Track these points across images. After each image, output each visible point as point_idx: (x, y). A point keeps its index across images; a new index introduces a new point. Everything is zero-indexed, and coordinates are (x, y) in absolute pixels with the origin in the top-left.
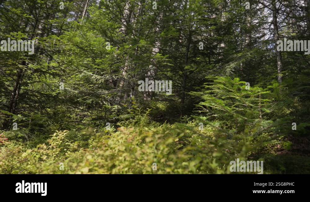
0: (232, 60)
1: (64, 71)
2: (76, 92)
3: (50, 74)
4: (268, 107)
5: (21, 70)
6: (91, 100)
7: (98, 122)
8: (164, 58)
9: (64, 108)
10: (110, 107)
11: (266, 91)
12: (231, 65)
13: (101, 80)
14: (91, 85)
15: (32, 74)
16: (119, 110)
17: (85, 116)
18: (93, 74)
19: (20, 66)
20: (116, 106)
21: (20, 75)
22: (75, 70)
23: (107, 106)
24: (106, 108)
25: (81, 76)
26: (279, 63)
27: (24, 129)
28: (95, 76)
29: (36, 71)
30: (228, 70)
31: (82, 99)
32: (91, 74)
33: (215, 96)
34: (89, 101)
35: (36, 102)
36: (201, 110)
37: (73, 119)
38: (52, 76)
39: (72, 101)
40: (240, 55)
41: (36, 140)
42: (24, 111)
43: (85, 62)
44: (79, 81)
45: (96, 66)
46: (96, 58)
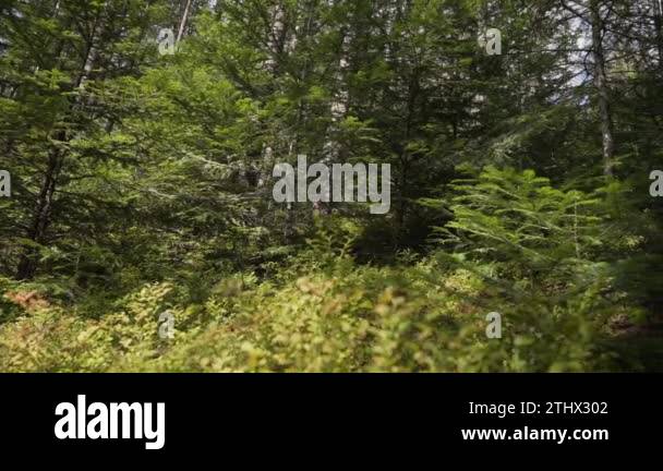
0: (507, 130)
1: (146, 152)
2: (172, 197)
3: (118, 159)
4: (595, 233)
5: (57, 150)
6: (205, 215)
7: (220, 263)
8: (363, 126)
9: (144, 232)
10: (244, 229)
11: (592, 198)
12: (505, 141)
13: (225, 171)
14: (202, 183)
15: (79, 158)
16: (264, 238)
17: (188, 249)
18: (207, 158)
19: (56, 142)
20: (259, 229)
21: (55, 162)
22: (169, 151)
23: (239, 229)
24: (235, 232)
25: (180, 163)
26: (606, 136)
27: (64, 277)
28: (210, 164)
29: (88, 152)
30: (499, 152)
31: (187, 214)
32: (201, 158)
33: (473, 208)
34: (201, 218)
35: (86, 219)
36: (444, 238)
37: (164, 256)
38: (119, 165)
39: (164, 217)
40: (522, 119)
41: (92, 303)
42: (63, 237)
43: (189, 134)
44: (177, 174)
45: (216, 143)
46: (213, 124)
